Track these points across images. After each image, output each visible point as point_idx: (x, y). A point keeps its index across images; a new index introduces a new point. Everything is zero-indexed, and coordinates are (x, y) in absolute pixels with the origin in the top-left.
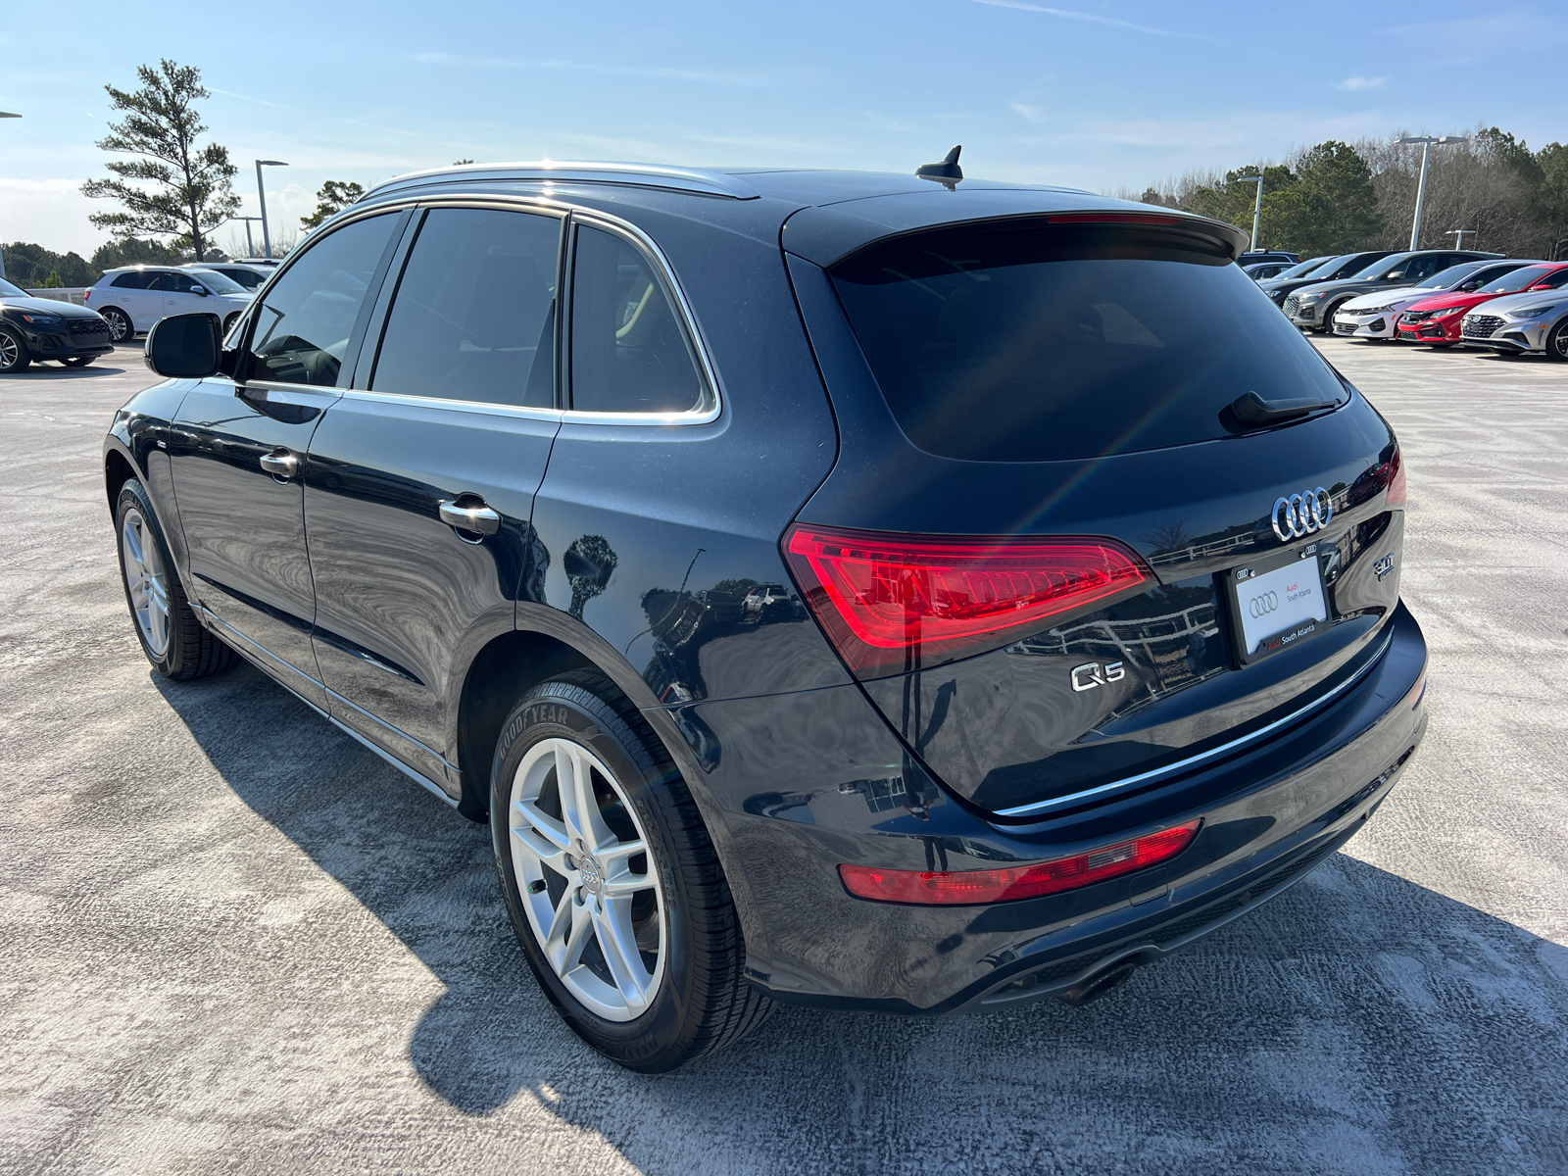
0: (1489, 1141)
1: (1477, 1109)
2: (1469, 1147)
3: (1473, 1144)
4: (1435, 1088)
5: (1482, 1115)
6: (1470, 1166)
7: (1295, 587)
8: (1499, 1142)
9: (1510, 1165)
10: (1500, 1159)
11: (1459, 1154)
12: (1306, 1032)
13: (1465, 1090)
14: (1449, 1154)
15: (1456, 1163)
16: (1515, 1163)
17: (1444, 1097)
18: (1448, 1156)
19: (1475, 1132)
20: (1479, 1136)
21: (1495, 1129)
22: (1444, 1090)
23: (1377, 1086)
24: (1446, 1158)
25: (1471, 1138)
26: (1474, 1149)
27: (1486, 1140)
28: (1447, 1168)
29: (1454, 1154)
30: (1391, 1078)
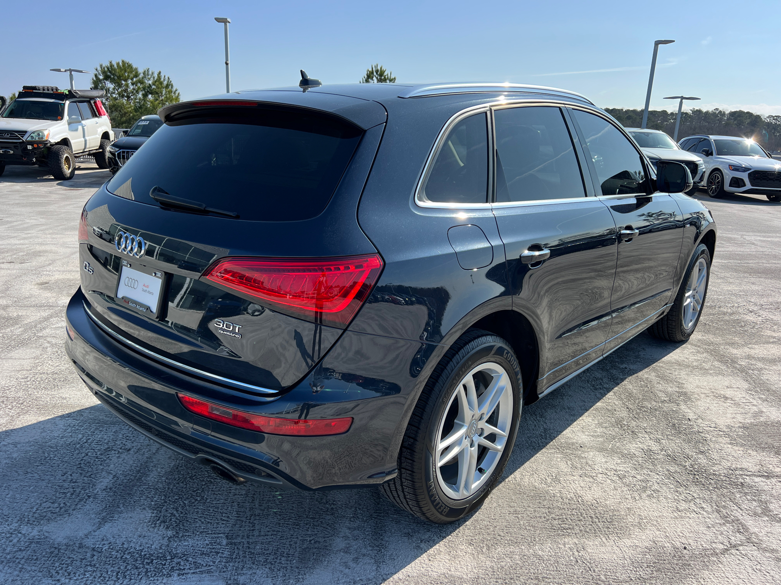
0: (53, 575)
1: (75, 578)
2: (53, 566)
3: (54, 568)
4: (97, 567)
5: (70, 579)
6: (43, 562)
7: (148, 286)
8: (50, 578)
9: (34, 577)
10: (40, 574)
11: (52, 561)
12: (160, 533)
13: (90, 579)
14: (54, 558)
15: (47, 558)
16: (34, 579)
17: (89, 568)
18: (53, 557)
19: (60, 572)
20: (57, 573)
21: (58, 580)
22: (94, 571)
23: (110, 547)
24: (52, 556)
25: (58, 569)
26: (51, 568)
27: (54, 574)
28: (46, 554)
29: (53, 560)
30: (113, 553)
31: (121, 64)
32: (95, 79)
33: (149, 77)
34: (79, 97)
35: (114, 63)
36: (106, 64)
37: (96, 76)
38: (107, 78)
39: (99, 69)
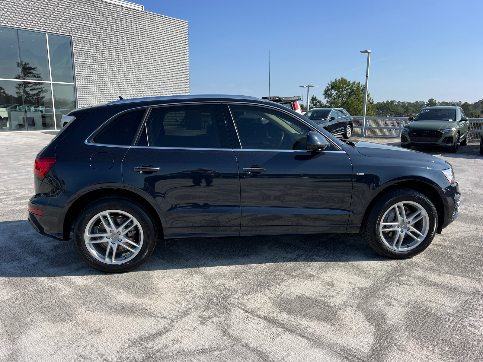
31: (341, 80)
32: (326, 89)
33: (355, 85)
34: (283, 101)
35: (338, 80)
36: (333, 80)
37: (327, 87)
38: (332, 88)
39: (330, 83)
